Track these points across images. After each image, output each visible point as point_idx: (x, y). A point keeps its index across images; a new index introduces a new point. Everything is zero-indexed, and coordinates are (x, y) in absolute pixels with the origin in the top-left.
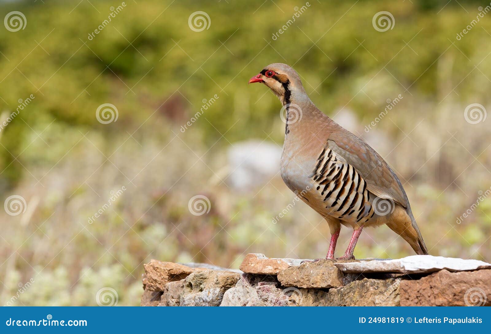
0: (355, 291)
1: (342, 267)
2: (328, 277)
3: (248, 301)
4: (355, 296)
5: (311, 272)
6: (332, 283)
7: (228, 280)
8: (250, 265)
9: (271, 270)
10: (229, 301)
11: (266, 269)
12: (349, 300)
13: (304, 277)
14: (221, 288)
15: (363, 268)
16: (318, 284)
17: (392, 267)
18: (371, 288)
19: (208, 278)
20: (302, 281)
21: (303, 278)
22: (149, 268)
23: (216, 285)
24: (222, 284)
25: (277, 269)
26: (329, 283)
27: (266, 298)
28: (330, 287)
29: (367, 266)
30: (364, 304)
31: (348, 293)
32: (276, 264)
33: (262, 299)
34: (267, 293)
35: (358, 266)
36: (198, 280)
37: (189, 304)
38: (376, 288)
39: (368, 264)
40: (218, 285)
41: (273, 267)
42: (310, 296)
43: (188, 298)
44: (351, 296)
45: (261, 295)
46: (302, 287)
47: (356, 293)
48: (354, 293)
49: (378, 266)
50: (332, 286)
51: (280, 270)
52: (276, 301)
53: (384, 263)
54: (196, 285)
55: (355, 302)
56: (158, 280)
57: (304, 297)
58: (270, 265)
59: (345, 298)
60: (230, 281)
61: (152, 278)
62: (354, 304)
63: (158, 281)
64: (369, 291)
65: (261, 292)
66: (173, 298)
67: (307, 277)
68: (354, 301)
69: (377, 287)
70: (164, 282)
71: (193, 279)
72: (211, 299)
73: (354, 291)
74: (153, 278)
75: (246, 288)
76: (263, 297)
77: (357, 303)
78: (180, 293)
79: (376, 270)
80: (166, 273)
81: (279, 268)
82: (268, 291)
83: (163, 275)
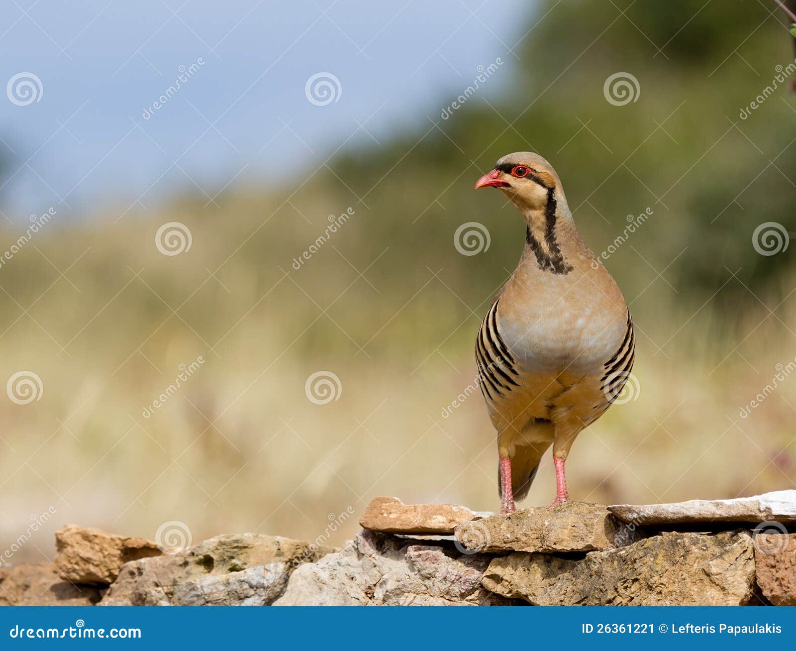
0: (657, 554)
1: (628, 512)
2: (585, 531)
3: (386, 579)
4: (657, 561)
5: (546, 523)
6: (595, 542)
7: (297, 549)
8: (385, 515)
9: (443, 522)
10: (321, 584)
11: (433, 521)
12: (646, 570)
13: (530, 533)
14: (286, 562)
15: (674, 513)
16: (565, 543)
17: (739, 510)
18: (694, 547)
19: (251, 546)
20: (524, 540)
21: (526, 535)
22: (72, 538)
23: (277, 558)
24: (288, 556)
25: (453, 521)
26: (590, 541)
27: (429, 574)
28: (589, 549)
29: (682, 509)
30: (682, 575)
31: (641, 558)
32: (451, 512)
33: (421, 575)
34: (434, 563)
35: (663, 510)
36: (227, 550)
37: (211, 593)
38: (704, 548)
39: (683, 506)
40: (281, 558)
41: (447, 517)
42: (536, 568)
43: (208, 582)
44: (650, 563)
45: (420, 567)
46: (523, 550)
47: (660, 557)
48: (656, 556)
49: (706, 509)
50: (595, 546)
51: (458, 523)
52: (457, 578)
53: (717, 505)
54: (221, 561)
55: (660, 573)
56: (94, 558)
57: (521, 569)
58: (441, 514)
59: (636, 566)
60: (300, 551)
61: (78, 555)
62: (659, 576)
63: (95, 561)
64: (692, 553)
65: (422, 563)
66: (157, 585)
67: (535, 532)
68: (657, 572)
69: (705, 546)
70: (109, 562)
71: (217, 549)
72: (271, 582)
73: (654, 553)
74: (82, 555)
75: (370, 558)
76: (423, 572)
77: (665, 574)
78: (177, 577)
79: (699, 516)
80: (117, 545)
81: (457, 520)
82: (436, 560)
83: (108, 549)
